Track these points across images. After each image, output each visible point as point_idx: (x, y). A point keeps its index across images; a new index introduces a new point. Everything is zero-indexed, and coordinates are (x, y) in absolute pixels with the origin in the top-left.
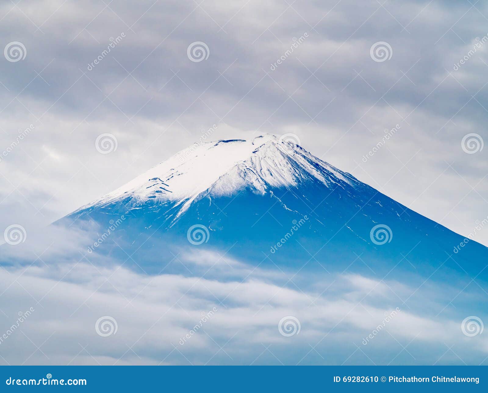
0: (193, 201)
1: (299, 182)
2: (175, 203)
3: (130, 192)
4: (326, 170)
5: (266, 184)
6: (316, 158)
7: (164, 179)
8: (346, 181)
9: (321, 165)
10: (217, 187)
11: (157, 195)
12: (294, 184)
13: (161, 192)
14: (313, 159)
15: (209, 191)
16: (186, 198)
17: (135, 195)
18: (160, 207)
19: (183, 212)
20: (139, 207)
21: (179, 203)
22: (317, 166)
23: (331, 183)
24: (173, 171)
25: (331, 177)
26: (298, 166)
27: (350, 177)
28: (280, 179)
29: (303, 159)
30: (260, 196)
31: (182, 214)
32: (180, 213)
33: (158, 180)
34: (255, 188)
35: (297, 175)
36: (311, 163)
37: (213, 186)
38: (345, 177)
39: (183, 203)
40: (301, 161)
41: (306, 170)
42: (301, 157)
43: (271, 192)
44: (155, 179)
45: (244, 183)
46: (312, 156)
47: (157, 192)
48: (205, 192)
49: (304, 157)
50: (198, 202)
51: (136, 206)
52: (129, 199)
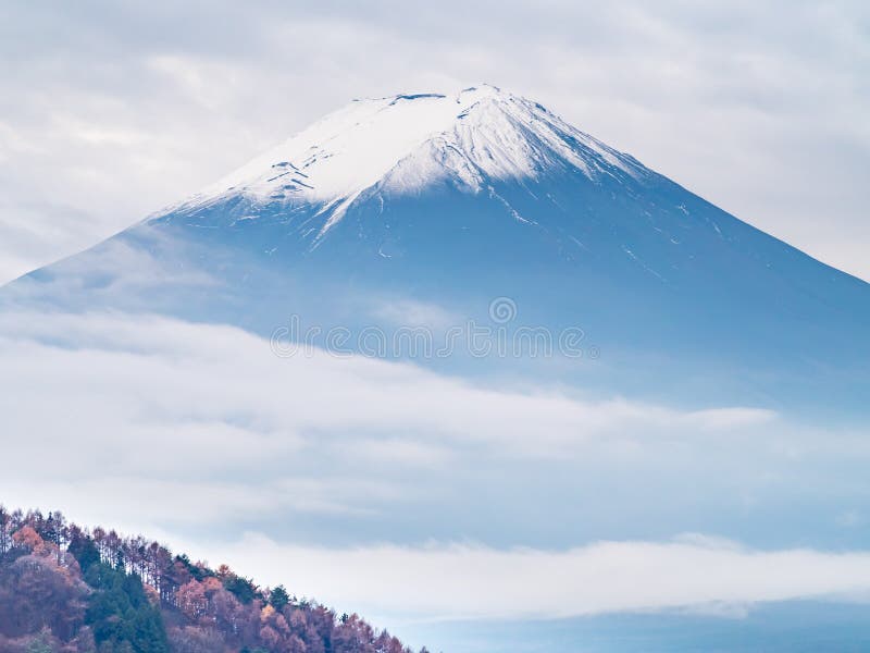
0: (352, 204)
1: (540, 169)
2: (319, 206)
3: (238, 189)
4: (588, 148)
5: (482, 173)
6: (571, 128)
7: (299, 165)
8: (625, 169)
9: (580, 140)
10: (394, 179)
11: (287, 193)
12: (532, 174)
13: (293, 187)
14: (566, 130)
15: (380, 186)
16: (338, 199)
17: (248, 193)
18: (293, 215)
19: (333, 222)
20: (255, 214)
21: (326, 208)
22: (571, 141)
23: (598, 172)
24: (315, 151)
25: (598, 162)
26: (538, 141)
27: (629, 160)
28: (507, 165)
29: (549, 130)
30: (471, 195)
31: (331, 227)
32: (327, 226)
33: (288, 167)
34: (461, 182)
35: (536, 158)
36: (562, 136)
37: (388, 177)
38: (623, 161)
39: (333, 208)
40: (544, 132)
41: (553, 148)
42: (544, 126)
43: (490, 188)
44: (283, 164)
45: (441, 172)
46: (564, 124)
47: (287, 187)
48: (371, 189)
49: (550, 125)
50: (361, 205)
51: (250, 214)
52: (236, 200)
